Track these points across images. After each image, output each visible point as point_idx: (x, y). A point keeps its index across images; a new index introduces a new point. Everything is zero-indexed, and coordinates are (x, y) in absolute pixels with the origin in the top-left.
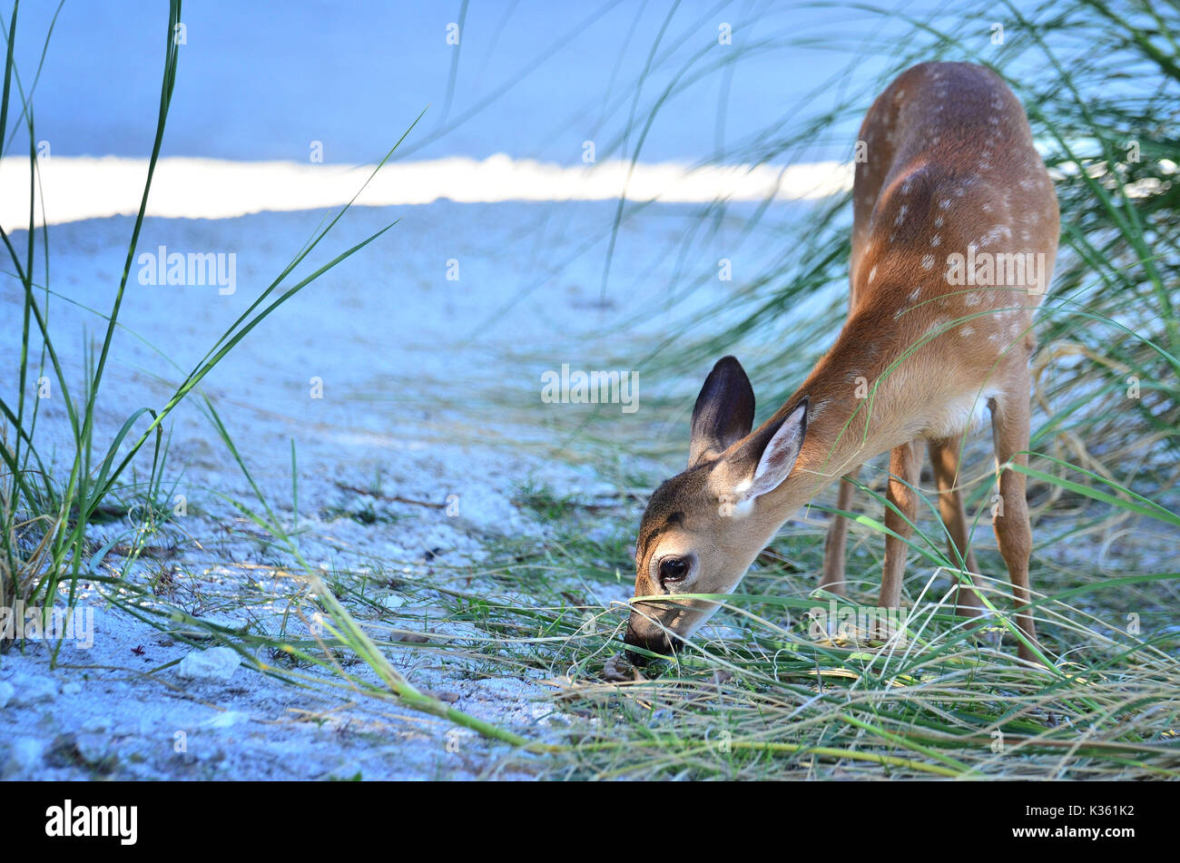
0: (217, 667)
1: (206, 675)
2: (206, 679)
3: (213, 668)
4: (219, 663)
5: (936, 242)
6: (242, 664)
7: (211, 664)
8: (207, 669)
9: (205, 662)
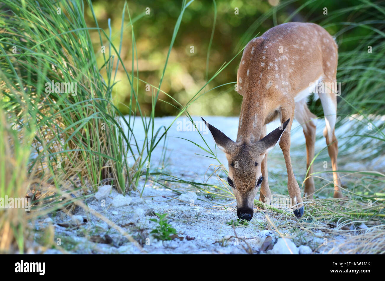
0: (190, 198)
1: (187, 200)
2: (187, 202)
3: (189, 198)
4: (191, 197)
5: (264, 58)
6: (197, 199)
7: (189, 197)
8: (188, 198)
9: (187, 196)
